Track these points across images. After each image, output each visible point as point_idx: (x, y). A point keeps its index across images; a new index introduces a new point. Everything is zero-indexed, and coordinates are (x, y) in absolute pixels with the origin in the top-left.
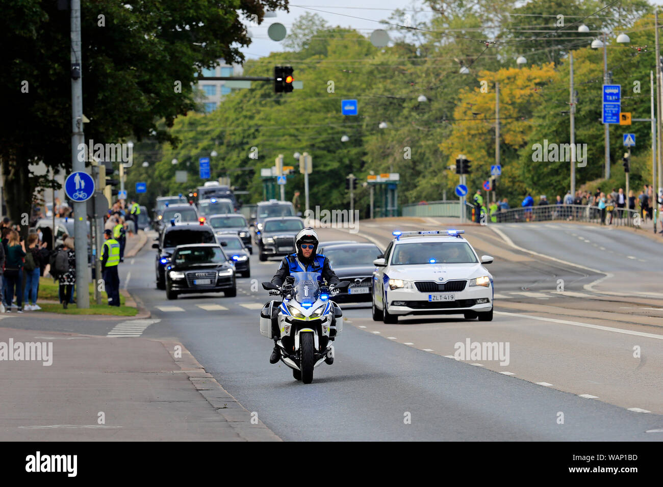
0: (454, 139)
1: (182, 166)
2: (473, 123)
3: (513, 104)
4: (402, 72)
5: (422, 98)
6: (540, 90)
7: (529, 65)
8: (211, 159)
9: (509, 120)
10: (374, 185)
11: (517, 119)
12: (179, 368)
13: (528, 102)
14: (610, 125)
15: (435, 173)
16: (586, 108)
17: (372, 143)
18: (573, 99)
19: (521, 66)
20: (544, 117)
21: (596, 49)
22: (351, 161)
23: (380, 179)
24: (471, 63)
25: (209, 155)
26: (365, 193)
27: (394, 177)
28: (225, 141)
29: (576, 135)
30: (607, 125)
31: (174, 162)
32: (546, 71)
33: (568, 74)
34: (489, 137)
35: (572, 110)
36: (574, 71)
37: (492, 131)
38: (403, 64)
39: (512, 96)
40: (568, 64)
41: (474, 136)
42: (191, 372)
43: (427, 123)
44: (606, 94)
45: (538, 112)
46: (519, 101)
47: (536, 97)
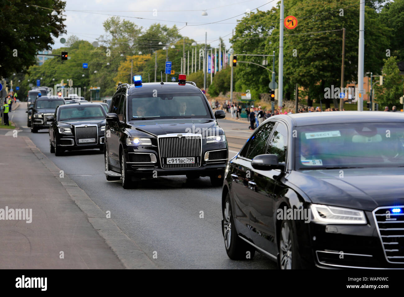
0: (118, 77)
1: (31, 82)
2: (124, 72)
3: (137, 66)
4: (102, 55)
5: (108, 64)
6: (146, 62)
7: (142, 54)
8: (40, 80)
9: (136, 72)
10: (92, 90)
11: (138, 71)
12: (28, 146)
13: (142, 66)
14: (168, 75)
15: (111, 87)
16: (160, 69)
17: (92, 77)
18: (156, 66)
19: (140, 55)
20: (147, 71)
21: (164, 50)
22: (85, 83)
23: (94, 89)
24: (124, 53)
25: (40, 79)
26: (89, 93)
27: (99, 88)
28: (45, 75)
29: (157, 78)
30: (167, 74)
31: (29, 81)
32: (148, 56)
33: (155, 58)
34: (129, 77)
35: (156, 69)
36: (157, 57)
37: (130, 75)
38: (102, 53)
39: (137, 64)
40: (155, 55)
41: (124, 76)
42: (32, 147)
43: (109, 72)
44: (167, 65)
45: (146, 69)
46: (139, 66)
47: (144, 65)
